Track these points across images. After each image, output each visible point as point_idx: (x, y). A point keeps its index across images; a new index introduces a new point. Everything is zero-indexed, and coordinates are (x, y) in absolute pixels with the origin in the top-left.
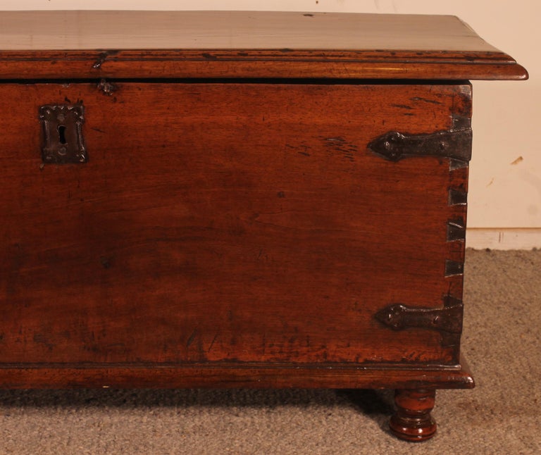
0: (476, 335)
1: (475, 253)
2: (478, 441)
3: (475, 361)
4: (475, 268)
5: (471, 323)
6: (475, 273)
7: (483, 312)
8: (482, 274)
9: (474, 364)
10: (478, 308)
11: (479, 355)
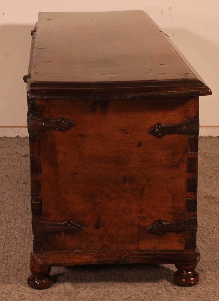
0: (213, 171)
1: (212, 138)
2: (212, 210)
3: (212, 181)
4: (212, 144)
5: (210, 166)
6: (212, 146)
7: (216, 162)
8: (216, 147)
9: (212, 182)
10: (214, 160)
11: (214, 179)
